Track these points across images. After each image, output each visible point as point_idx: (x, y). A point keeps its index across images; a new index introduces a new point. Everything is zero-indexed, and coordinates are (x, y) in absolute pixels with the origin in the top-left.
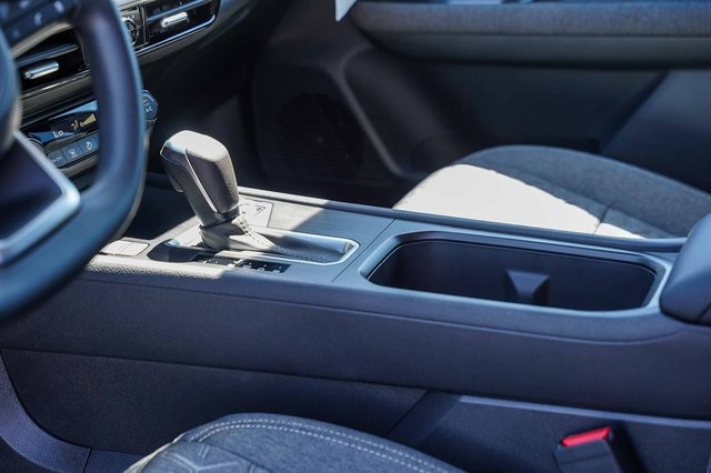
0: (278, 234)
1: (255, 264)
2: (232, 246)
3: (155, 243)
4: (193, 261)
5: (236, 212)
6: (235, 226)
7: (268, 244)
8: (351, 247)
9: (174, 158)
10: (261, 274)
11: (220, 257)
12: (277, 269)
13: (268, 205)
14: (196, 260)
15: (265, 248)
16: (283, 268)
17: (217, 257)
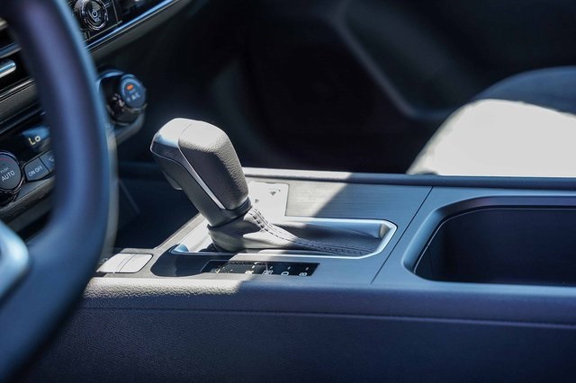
0: (298, 222)
1: (276, 267)
2: (248, 246)
3: (159, 251)
4: (203, 271)
5: (247, 206)
6: (247, 222)
7: (288, 238)
8: (388, 230)
9: (166, 153)
10: (285, 281)
11: (236, 263)
12: (304, 271)
13: (282, 187)
14: (207, 270)
15: (285, 242)
16: (310, 268)
17: (232, 263)
